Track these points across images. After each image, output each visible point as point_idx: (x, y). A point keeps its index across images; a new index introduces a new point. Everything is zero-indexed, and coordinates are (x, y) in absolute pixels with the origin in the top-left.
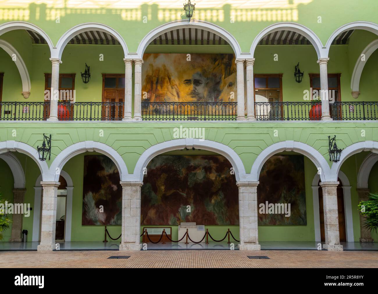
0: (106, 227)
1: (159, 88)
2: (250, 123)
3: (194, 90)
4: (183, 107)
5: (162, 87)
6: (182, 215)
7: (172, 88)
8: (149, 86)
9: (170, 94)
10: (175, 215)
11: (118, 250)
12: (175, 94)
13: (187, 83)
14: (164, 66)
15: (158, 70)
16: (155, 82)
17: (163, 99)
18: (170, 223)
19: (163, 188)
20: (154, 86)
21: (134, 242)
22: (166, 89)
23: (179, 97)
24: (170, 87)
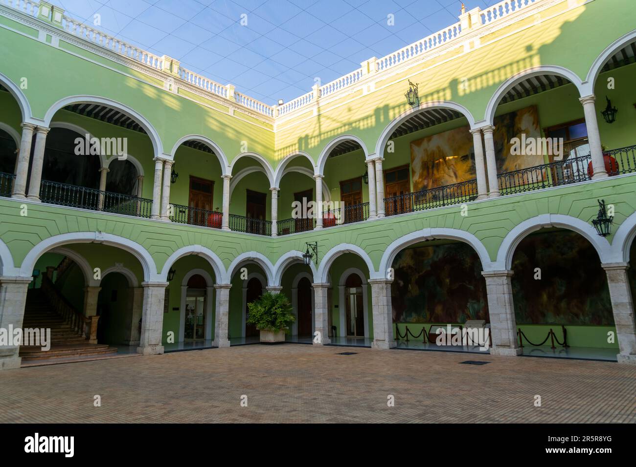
0: (396, 324)
1: (435, 172)
2: (491, 201)
3: (473, 166)
4: (463, 188)
5: (438, 170)
6: (471, 311)
7: (449, 169)
8: (425, 173)
9: (446, 176)
10: (463, 312)
11: (370, 347)
12: (452, 174)
13: (464, 159)
14: (438, 147)
15: (433, 153)
16: (431, 167)
17: (441, 183)
18: (459, 321)
19: (448, 280)
20: (430, 171)
21: (384, 340)
22: (442, 172)
23: (456, 177)
24: (446, 168)
